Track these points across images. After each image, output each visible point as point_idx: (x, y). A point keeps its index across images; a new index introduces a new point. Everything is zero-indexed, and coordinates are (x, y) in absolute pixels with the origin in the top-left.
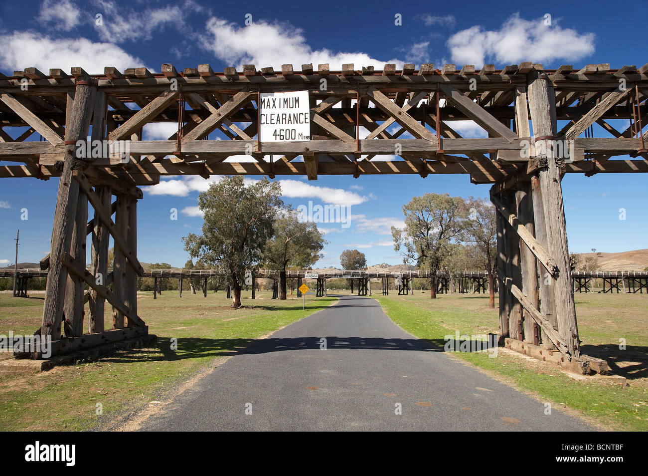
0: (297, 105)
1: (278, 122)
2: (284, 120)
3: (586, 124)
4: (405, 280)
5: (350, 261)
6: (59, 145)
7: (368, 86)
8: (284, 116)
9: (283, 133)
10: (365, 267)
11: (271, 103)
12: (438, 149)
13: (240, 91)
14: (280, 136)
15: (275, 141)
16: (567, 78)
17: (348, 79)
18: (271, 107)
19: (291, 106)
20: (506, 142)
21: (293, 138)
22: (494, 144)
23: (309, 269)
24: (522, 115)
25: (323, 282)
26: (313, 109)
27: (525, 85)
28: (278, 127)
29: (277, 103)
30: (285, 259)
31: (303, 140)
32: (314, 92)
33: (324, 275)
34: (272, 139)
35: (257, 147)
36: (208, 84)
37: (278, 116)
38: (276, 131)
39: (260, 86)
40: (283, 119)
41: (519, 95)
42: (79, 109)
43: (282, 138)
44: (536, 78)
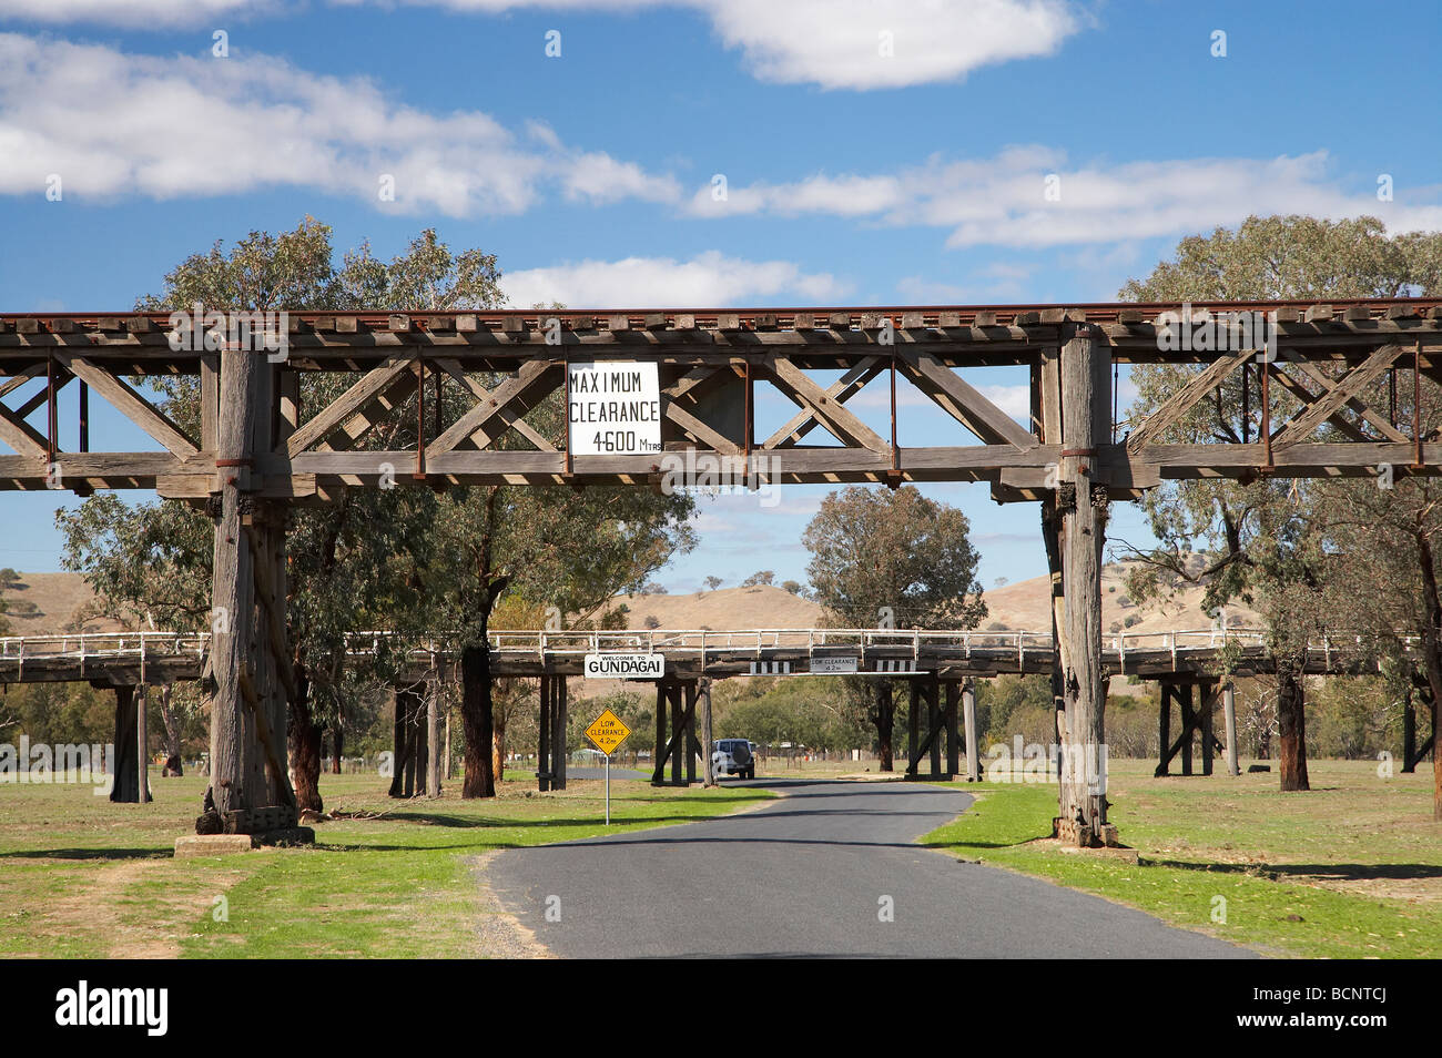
0: (637, 386)
1: (603, 418)
2: (613, 415)
3: (1166, 418)
4: (1196, 689)
5: (868, 557)
6: (192, 458)
7: (765, 350)
8: (613, 407)
9: (612, 439)
10: (969, 599)
11: (590, 383)
12: (890, 467)
13: (531, 357)
14: (607, 444)
15: (598, 453)
16: (1132, 332)
17: (729, 339)
18: (589, 390)
19: (626, 388)
20: (1015, 454)
21: (631, 447)
22: (994, 457)
23: (608, 622)
24: (1049, 402)
25: (692, 702)
26: (665, 391)
27: (1057, 344)
28: (603, 427)
29: (600, 383)
30: (484, 581)
31: (648, 452)
32: (667, 361)
33: (696, 661)
34: (592, 450)
35: (565, 464)
36: (472, 347)
37: (603, 408)
38: (598, 435)
39: (568, 349)
40: (611, 412)
41: (1045, 364)
42: (238, 398)
43: (610, 447)
44: (1073, 337)
